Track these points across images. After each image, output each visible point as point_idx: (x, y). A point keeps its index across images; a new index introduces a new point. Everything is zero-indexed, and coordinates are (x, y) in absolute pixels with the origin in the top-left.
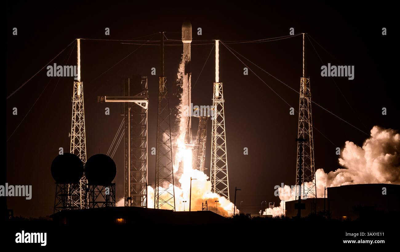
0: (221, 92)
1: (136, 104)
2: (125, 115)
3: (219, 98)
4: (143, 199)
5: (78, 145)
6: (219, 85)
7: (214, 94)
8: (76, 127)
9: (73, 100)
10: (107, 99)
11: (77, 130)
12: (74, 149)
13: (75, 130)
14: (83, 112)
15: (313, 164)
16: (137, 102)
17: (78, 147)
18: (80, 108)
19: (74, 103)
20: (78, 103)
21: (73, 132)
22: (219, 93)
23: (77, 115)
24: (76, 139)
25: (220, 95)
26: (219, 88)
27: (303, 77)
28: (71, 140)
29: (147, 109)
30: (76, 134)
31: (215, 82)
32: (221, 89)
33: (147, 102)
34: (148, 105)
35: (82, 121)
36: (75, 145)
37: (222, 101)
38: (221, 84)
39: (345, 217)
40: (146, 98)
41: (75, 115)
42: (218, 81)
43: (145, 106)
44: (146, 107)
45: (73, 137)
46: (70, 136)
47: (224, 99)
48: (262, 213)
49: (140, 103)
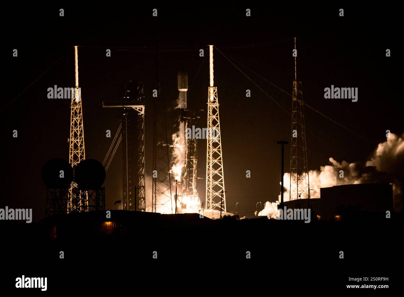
0: (216, 96)
1: (133, 109)
2: (123, 120)
3: (214, 102)
4: (141, 202)
5: (77, 150)
6: (214, 89)
7: (209, 98)
8: (75, 132)
9: (72, 106)
10: (104, 104)
11: (76, 136)
12: (73, 154)
13: (73, 136)
14: (81, 117)
15: (306, 165)
16: (134, 107)
17: (77, 152)
18: (78, 114)
19: (73, 109)
20: (77, 108)
21: (71, 138)
22: (214, 97)
23: (75, 121)
24: (75, 144)
25: (215, 99)
26: (214, 92)
27: (295, 80)
28: (70, 145)
29: (144, 114)
30: (74, 139)
31: (210, 87)
32: (216, 93)
33: (143, 107)
34: (145, 110)
35: (80, 127)
36: (74, 150)
37: (217, 104)
38: (216, 88)
39: (337, 216)
40: (143, 103)
41: (74, 121)
42: (213, 86)
43: (141, 111)
44: (143, 112)
45: (72, 142)
46: (69, 142)
47: (218, 103)
48: (258, 214)
49: (136, 108)
